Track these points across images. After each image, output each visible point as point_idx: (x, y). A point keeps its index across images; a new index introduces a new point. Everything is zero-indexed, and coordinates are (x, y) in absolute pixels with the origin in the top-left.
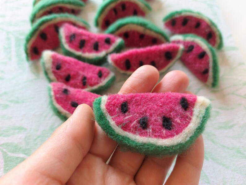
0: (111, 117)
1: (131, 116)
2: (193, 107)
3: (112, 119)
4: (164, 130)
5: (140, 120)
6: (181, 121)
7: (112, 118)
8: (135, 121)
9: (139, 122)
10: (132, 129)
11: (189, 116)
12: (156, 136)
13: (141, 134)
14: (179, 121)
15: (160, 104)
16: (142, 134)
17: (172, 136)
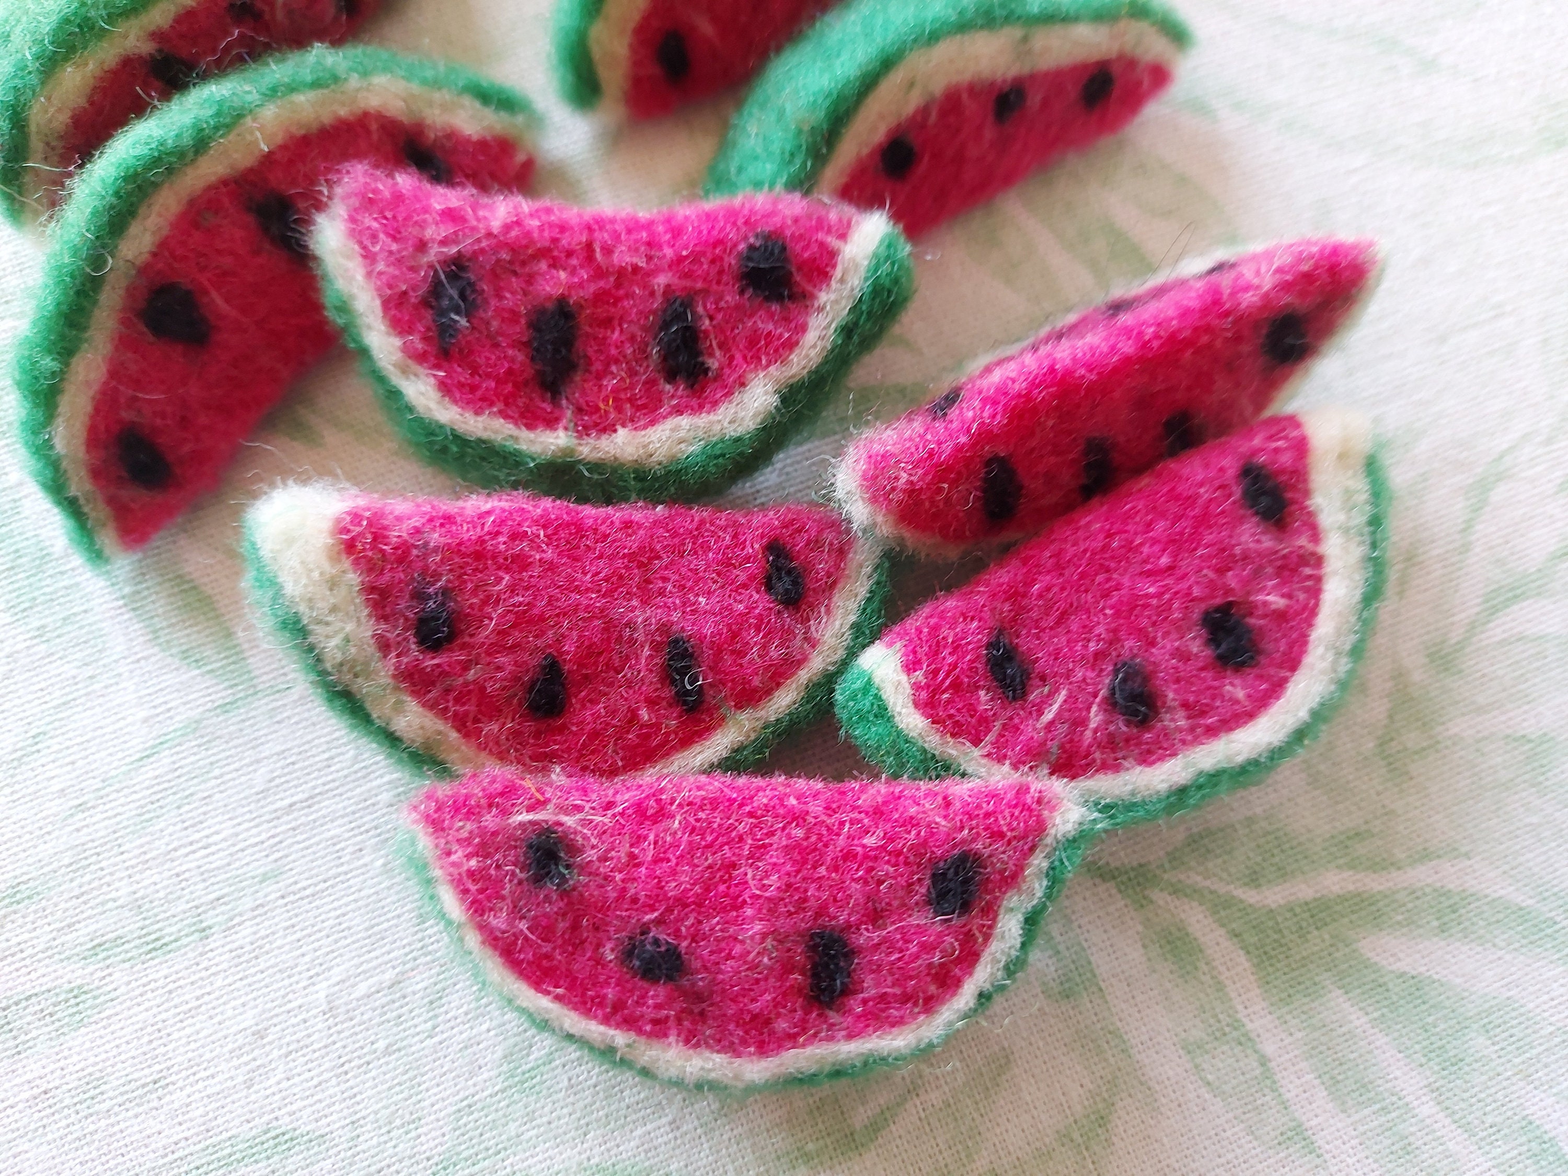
0: (976, 752)
1: (1063, 694)
2: (1307, 493)
3: (984, 761)
4: (1232, 684)
5: (1113, 694)
6: (1283, 596)
7: (988, 755)
8: (1094, 708)
9: (1110, 704)
10: (1097, 755)
11: (1310, 547)
12: (1212, 732)
13: (1147, 757)
14: (1276, 601)
15: (1164, 560)
16: (1149, 752)
17: (1277, 688)
